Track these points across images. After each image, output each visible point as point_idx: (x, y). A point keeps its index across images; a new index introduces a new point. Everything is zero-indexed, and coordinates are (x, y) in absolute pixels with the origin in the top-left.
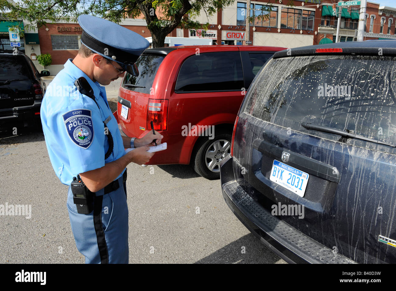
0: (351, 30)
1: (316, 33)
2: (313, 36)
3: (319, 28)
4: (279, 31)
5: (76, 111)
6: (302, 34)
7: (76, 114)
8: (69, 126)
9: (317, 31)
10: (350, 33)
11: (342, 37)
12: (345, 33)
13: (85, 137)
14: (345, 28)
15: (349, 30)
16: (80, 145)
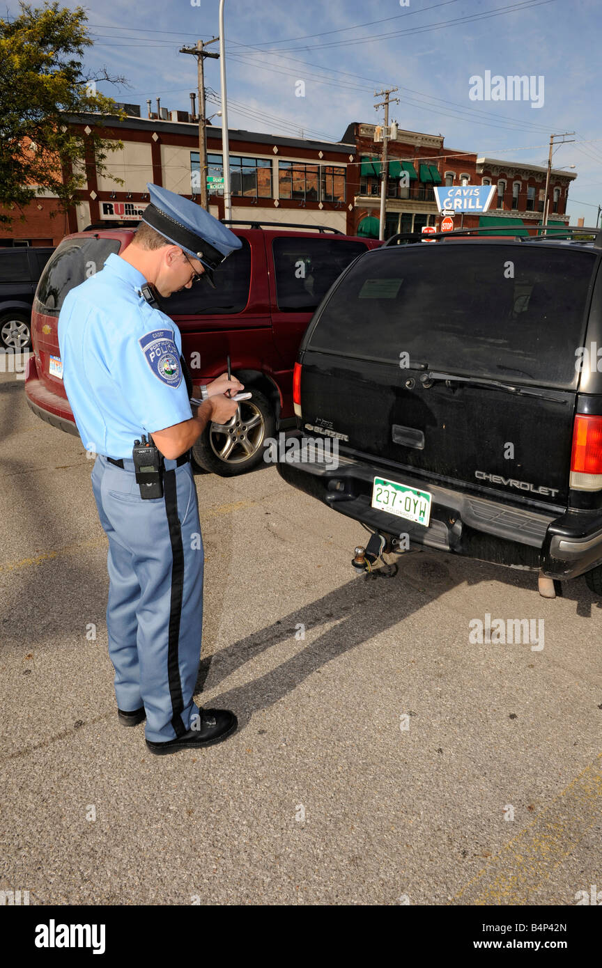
0: (422, 202)
1: (350, 207)
2: (344, 214)
3: (355, 198)
4: (276, 203)
5: (156, 332)
6: (323, 209)
7: (157, 338)
8: (150, 355)
9: (353, 205)
10: (419, 208)
11: (403, 214)
12: (410, 207)
13: (173, 371)
14: (409, 198)
15: (418, 202)
16: (168, 384)
